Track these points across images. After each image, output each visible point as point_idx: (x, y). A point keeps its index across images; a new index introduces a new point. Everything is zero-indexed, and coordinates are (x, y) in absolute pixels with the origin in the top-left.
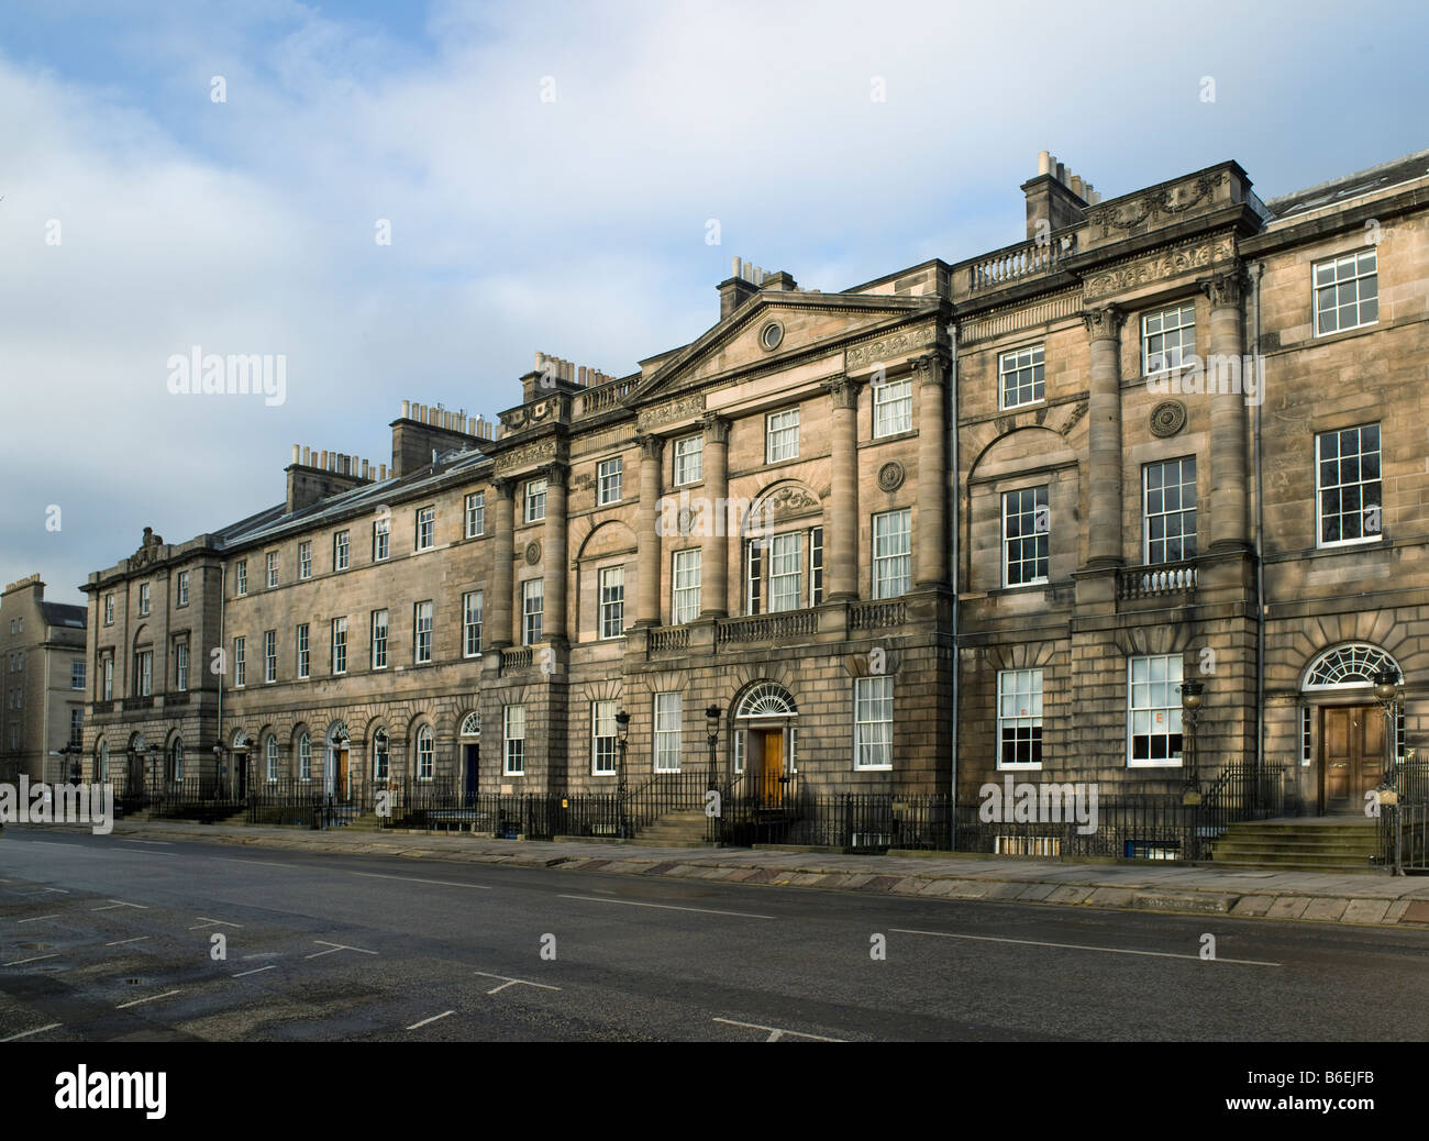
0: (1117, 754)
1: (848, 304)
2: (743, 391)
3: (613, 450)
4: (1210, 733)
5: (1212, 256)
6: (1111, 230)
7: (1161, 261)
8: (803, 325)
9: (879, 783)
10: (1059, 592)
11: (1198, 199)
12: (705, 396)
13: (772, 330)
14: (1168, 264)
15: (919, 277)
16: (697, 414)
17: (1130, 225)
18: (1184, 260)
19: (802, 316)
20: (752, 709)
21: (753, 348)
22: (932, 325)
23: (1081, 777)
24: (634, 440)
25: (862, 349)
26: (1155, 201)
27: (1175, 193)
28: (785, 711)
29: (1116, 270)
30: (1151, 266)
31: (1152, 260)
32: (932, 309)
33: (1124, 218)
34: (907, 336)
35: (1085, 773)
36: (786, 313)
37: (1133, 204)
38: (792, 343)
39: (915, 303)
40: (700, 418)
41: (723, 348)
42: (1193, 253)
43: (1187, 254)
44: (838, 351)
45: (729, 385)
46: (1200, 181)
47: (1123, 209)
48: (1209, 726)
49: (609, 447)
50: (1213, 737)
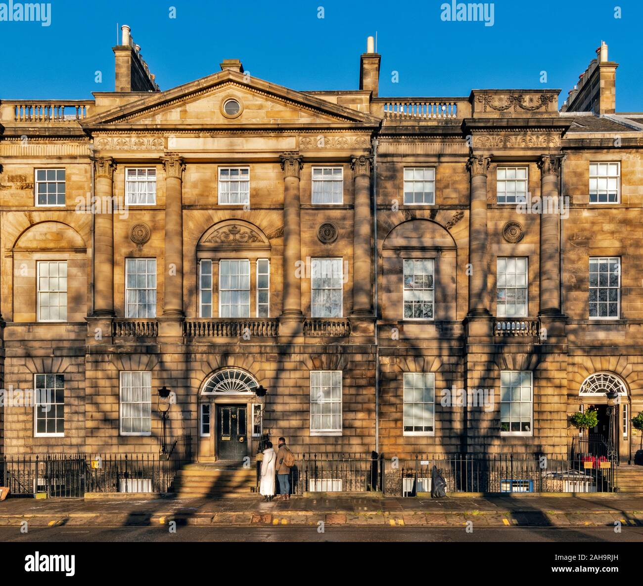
0: (497, 428)
1: (306, 102)
2: (204, 144)
3: (55, 161)
4: (549, 418)
5: (548, 143)
6: (488, 109)
7: (519, 137)
8: (261, 107)
9: (332, 444)
10: (444, 326)
11: (541, 106)
12: (166, 138)
13: (232, 104)
14: (524, 140)
15: (356, 99)
16: (159, 151)
17: (501, 109)
18: (533, 141)
19: (259, 100)
20: (216, 389)
21: (214, 112)
22: (368, 135)
23: (474, 441)
24: (89, 157)
25: (312, 138)
26: (515, 99)
27: (527, 98)
28: (246, 391)
29: (493, 135)
30: (513, 138)
31: (515, 135)
32: (372, 125)
33: (497, 104)
34: (348, 138)
35: (476, 440)
36: (245, 93)
37: (502, 96)
38: (249, 118)
39: (361, 117)
40: (163, 155)
41: (184, 104)
42: (538, 137)
43: (534, 137)
44: (293, 134)
45: (193, 135)
46: (542, 96)
47: (496, 97)
48: (549, 413)
49: (50, 157)
50: (550, 420)
